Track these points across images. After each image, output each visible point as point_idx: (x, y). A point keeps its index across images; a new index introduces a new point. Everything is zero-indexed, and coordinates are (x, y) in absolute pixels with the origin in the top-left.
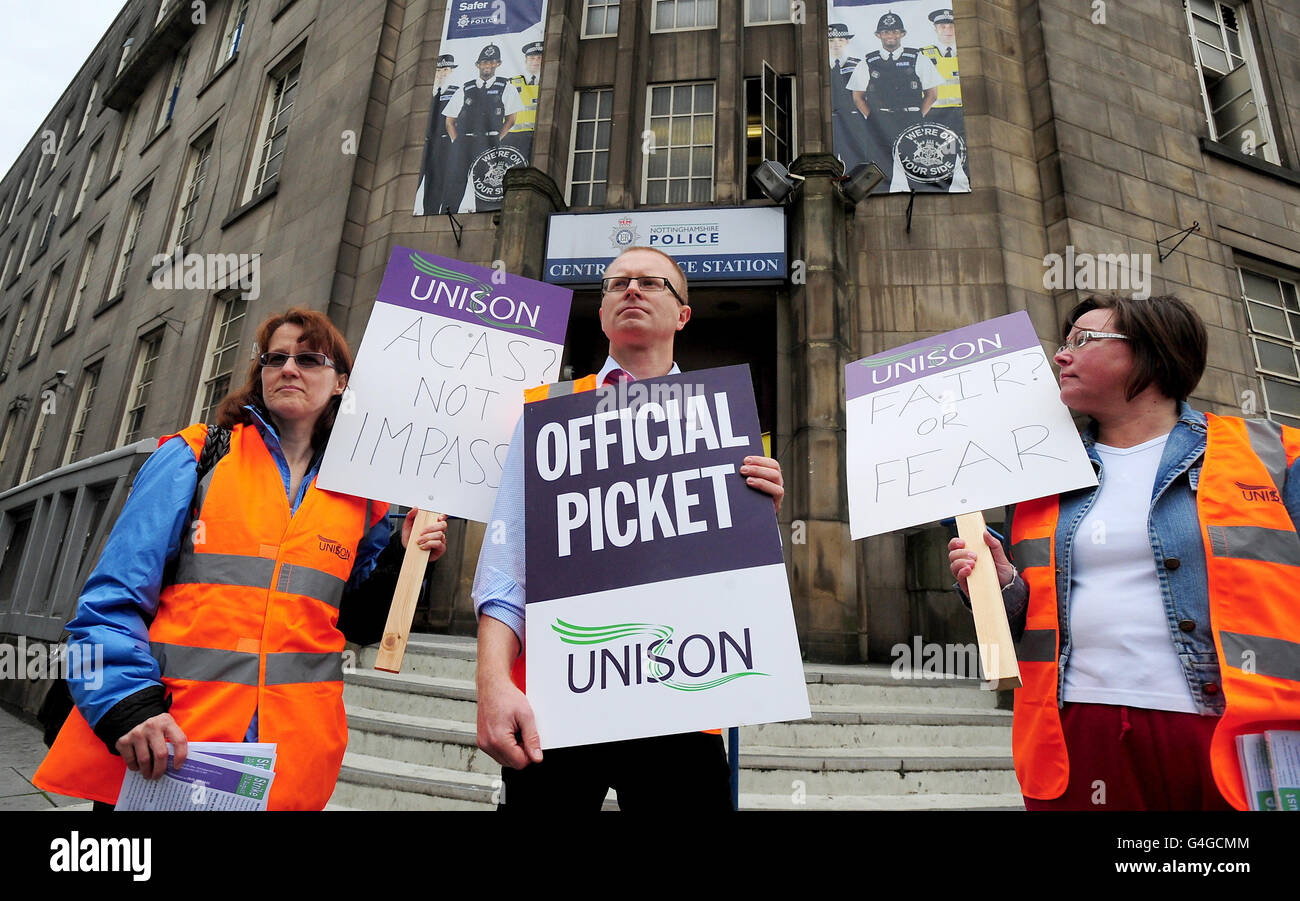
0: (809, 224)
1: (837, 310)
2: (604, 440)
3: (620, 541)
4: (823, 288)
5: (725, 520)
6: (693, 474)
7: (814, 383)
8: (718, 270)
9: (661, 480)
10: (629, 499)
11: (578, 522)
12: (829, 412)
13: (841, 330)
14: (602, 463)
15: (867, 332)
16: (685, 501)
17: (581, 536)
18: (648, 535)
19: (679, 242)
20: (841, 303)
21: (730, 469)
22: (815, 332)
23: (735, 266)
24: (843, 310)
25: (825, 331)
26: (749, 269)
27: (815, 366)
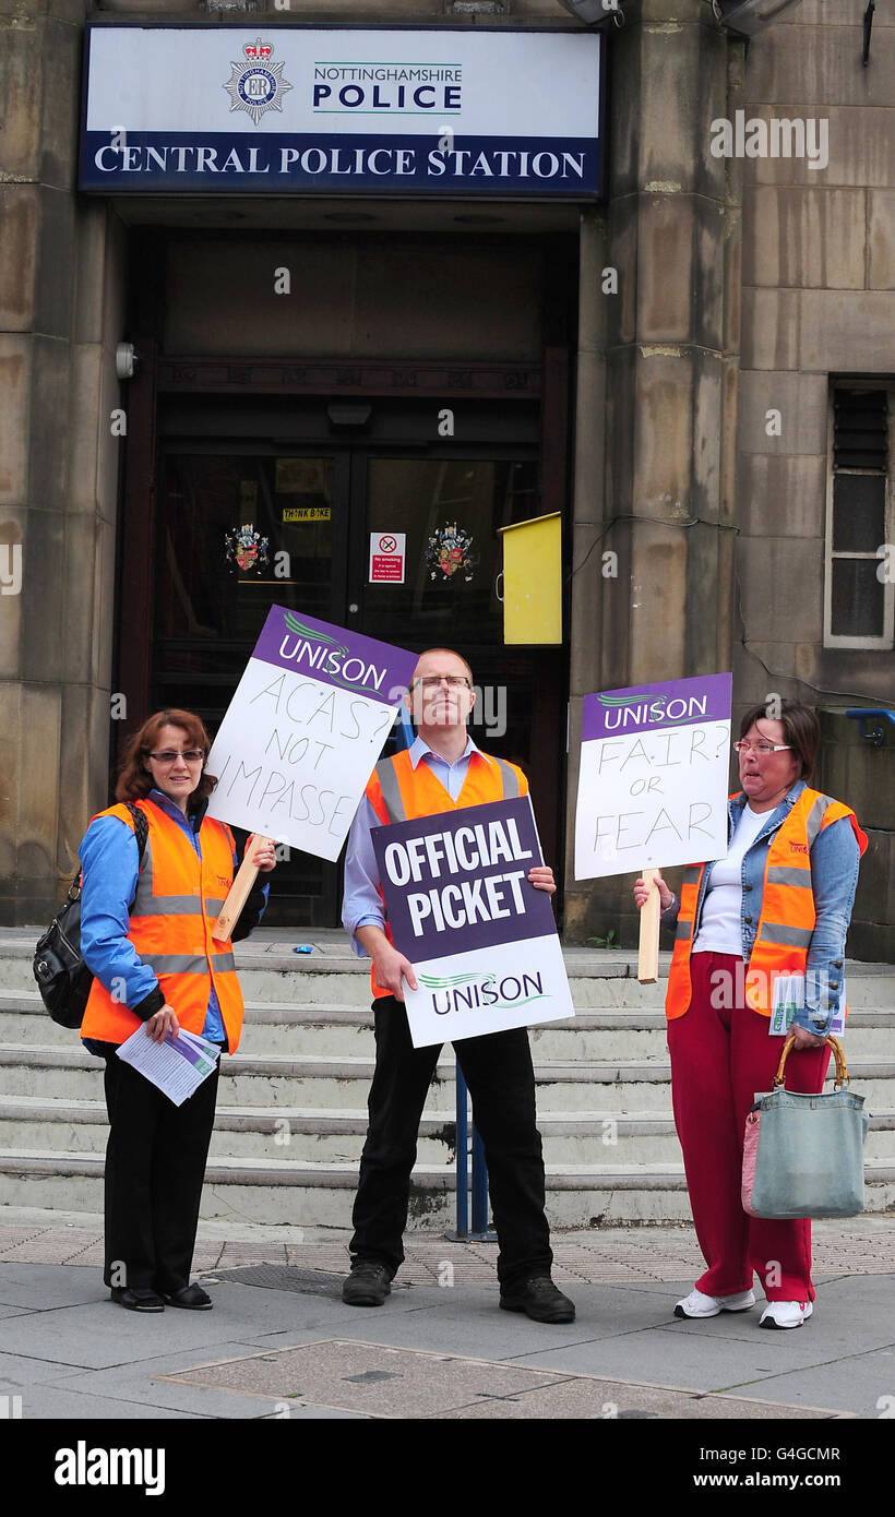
0: (650, 89)
1: (698, 276)
2: (434, 857)
3: (455, 925)
4: (671, 232)
5: (521, 909)
6: (498, 879)
7: (648, 429)
8: (459, 171)
9: (478, 883)
10: (458, 897)
11: (425, 913)
12: (674, 490)
13: (706, 318)
14: (436, 872)
15: (766, 287)
16: (495, 897)
17: (428, 922)
18: (473, 920)
19: (376, 104)
20: (707, 261)
21: (521, 874)
22: (654, 325)
23: (495, 164)
24: (711, 272)
25: (672, 323)
26: (524, 173)
27: (650, 395)
